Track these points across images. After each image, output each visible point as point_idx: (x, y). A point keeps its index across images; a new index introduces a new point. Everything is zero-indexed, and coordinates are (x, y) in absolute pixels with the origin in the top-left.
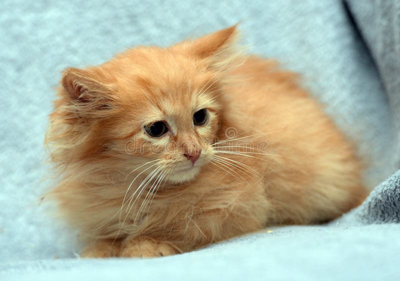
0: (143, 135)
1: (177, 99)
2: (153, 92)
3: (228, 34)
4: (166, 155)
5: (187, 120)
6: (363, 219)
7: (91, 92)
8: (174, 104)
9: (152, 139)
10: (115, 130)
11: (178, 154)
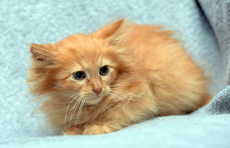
0: (71, 79)
1: (90, 60)
2: (77, 56)
3: (119, 24)
4: (84, 90)
5: (95, 72)
6: (209, 111)
7: (44, 56)
8: (88, 63)
9: (76, 81)
10: (58, 75)
11: (90, 90)
